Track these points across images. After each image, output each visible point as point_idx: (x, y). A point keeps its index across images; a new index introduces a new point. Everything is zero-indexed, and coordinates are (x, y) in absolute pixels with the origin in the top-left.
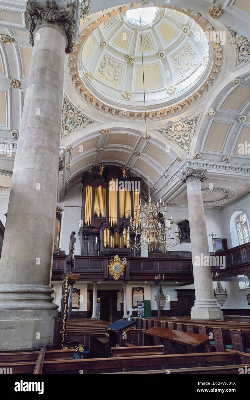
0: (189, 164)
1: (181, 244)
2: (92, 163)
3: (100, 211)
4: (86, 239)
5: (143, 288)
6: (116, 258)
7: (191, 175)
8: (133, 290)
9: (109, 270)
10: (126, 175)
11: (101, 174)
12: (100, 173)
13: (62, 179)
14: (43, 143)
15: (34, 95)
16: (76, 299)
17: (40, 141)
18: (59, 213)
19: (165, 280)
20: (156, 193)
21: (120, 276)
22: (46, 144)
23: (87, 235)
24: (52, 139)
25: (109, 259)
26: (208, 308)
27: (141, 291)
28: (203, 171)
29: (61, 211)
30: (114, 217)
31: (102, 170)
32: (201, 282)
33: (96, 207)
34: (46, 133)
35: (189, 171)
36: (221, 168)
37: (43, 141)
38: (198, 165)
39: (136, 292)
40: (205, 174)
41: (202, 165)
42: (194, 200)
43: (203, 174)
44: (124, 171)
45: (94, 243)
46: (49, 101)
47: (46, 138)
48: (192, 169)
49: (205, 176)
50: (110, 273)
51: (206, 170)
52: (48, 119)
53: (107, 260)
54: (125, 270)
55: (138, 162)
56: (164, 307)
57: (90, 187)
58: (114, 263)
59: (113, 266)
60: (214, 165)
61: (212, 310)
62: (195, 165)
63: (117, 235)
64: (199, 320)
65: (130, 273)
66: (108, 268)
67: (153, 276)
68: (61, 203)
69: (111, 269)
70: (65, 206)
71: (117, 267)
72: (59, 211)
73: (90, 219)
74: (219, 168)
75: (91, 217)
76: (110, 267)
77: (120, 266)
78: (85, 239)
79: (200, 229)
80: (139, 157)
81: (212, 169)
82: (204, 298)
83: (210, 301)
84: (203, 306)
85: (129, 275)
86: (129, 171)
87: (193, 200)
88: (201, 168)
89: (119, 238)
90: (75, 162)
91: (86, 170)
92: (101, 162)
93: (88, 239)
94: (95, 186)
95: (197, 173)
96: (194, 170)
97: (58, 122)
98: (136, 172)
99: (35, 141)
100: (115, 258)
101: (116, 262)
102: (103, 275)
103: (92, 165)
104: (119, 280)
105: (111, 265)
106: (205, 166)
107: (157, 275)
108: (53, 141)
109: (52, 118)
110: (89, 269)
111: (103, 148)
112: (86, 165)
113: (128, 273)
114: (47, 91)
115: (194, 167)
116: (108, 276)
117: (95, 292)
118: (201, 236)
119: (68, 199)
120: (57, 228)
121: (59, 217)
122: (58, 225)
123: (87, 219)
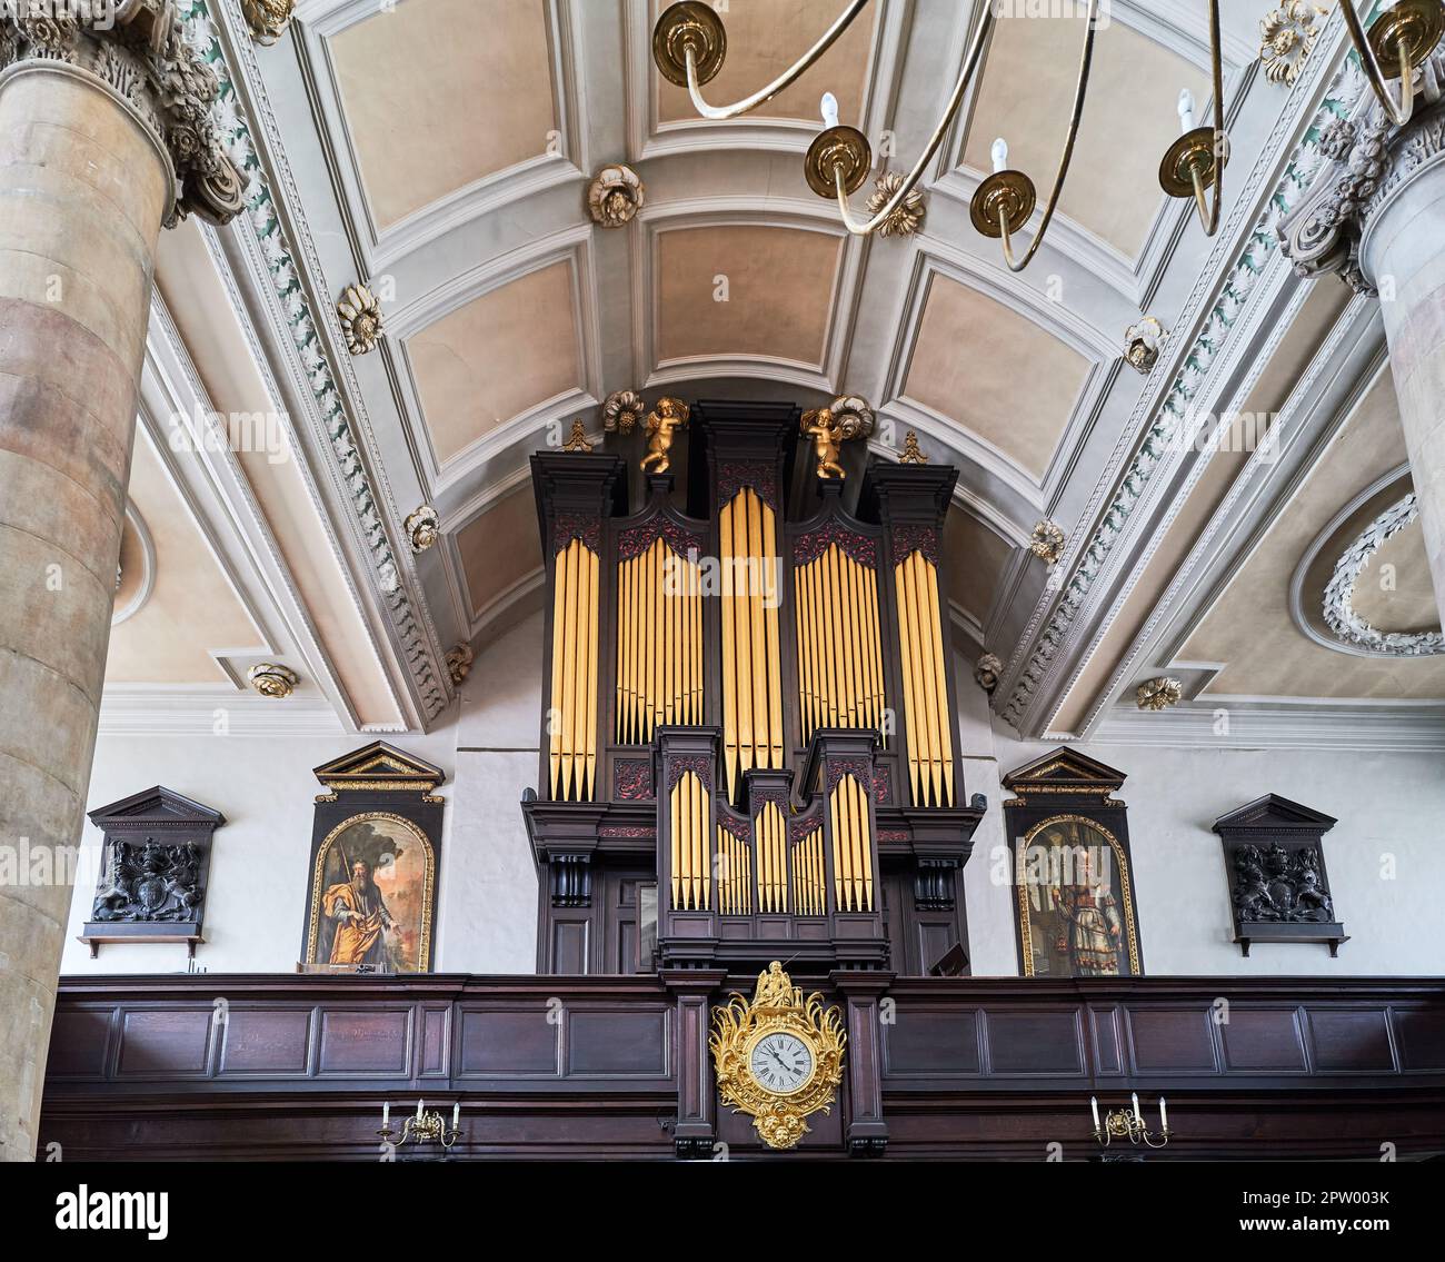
1: (1245, 953)
3: (660, 708)
4: (567, 898)
6: (774, 984)
9: (713, 1074)
10: (834, 462)
12: (652, 457)
18: (428, 792)
21: (809, 1120)
23: (570, 869)
25: (716, 997)
29: (438, 782)
30: (763, 741)
31: (666, 443)
33: (630, 680)
44: (823, 439)
45: (627, 930)
50: (729, 1093)
53: (697, 1004)
54: (847, 1074)
55: (915, 311)
57: (584, 550)
58: (754, 1021)
59: (750, 1043)
63: (770, 824)
65: (885, 1095)
66: (712, 1059)
67: (1077, 1120)
68: (438, 737)
69: (735, 1065)
70: (459, 750)
71: (783, 1054)
72: (425, 780)
73: (591, 762)
75: (592, 749)
77: (808, 1041)
78: (558, 898)
80: (921, 243)
85: (878, 1111)
86: (864, 447)
89: (790, 844)
93: (581, 898)
94: (614, 551)
100: (760, 988)
101: (770, 1013)
102: (672, 1112)
104: (798, 1148)
105: (729, 1038)
107: (1115, 1102)
110: (560, 1070)
111: (633, 166)
113: (868, 1098)
116: (712, 1119)
119: (478, 704)
120: (415, 885)
121: (429, 819)
122: (421, 867)
123: (567, 763)
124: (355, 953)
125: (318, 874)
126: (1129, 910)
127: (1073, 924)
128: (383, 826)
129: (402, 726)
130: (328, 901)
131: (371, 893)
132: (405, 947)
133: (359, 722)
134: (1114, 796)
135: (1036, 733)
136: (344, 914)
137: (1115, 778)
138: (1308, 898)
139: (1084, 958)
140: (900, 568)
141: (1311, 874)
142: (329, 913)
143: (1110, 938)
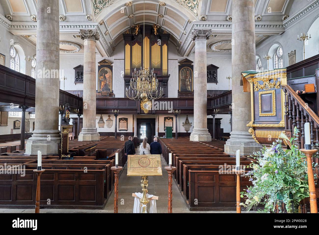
0: (196, 25)
2: (129, 26)
3: (137, 64)
5: (173, 118)
7: (197, 35)
8: (165, 119)
9: (140, 107)
10: (156, 32)
11: (137, 34)
12: (136, 32)
13: (105, 42)
14: (47, 59)
15: (40, 28)
16: (125, 124)
17: (45, 58)
18: (111, 65)
19: (181, 113)
20: (182, 45)
21: (149, 111)
22: (48, 59)
23: (127, 82)
24: (52, 55)
26: (199, 135)
27: (171, 120)
28: (208, 31)
29: (112, 64)
30: (147, 68)
31: (137, 30)
32: (197, 117)
33: (134, 60)
34: (48, 52)
35: (195, 32)
36: (225, 26)
37: (46, 57)
38: (204, 26)
39: (167, 120)
40: (209, 33)
41: (207, 26)
42: (199, 56)
43: (208, 33)
44: (155, 29)
46: (48, 31)
47: (48, 55)
48: (198, 30)
49: (209, 35)
50: (142, 109)
51: (211, 30)
52: (48, 43)
53: (139, 101)
55: (164, 22)
56: (189, 130)
57: (128, 45)
58: (144, 102)
59: (144, 104)
60: (218, 25)
61: (201, 136)
62: (201, 26)
64: (192, 141)
66: (140, 105)
68: (112, 57)
69: (142, 106)
70: (114, 59)
71: (146, 105)
72: (110, 63)
73: (129, 71)
74: (223, 27)
75: (130, 69)
76: (141, 105)
78: (126, 85)
79: (200, 79)
80: (163, 18)
81: (217, 28)
82: (198, 127)
83: (202, 130)
84: (196, 133)
86: (160, 28)
87: (197, 56)
88: (207, 28)
90: (113, 29)
91: (125, 32)
92: (136, 23)
93: (129, 85)
94: (132, 45)
95: (202, 33)
96: (200, 30)
97: (55, 42)
98: (165, 29)
99: (42, 58)
102: (137, 110)
103: (129, 27)
104: (148, 113)
106: (210, 26)
107: (176, 110)
108: (52, 56)
109: (51, 42)
110: (127, 106)
111: (133, 15)
112: (124, 28)
114: (46, 24)
115: (201, 28)
116: (140, 111)
117: (136, 121)
118: (201, 84)
119: (116, 54)
120: (110, 76)
121: (111, 68)
122: (111, 74)
123: (127, 71)
124: (104, 85)
125: (99, 75)
126: (192, 79)
127: (185, 81)
128: (106, 69)
129: (108, 57)
130: (100, 78)
131: (105, 77)
132: (109, 84)
133: (103, 57)
134: (192, 64)
135: (183, 56)
136: (102, 80)
137: (192, 62)
138: (214, 77)
139: (186, 85)
140: (163, 46)
141: (215, 74)
142: (100, 80)
143: (190, 82)
